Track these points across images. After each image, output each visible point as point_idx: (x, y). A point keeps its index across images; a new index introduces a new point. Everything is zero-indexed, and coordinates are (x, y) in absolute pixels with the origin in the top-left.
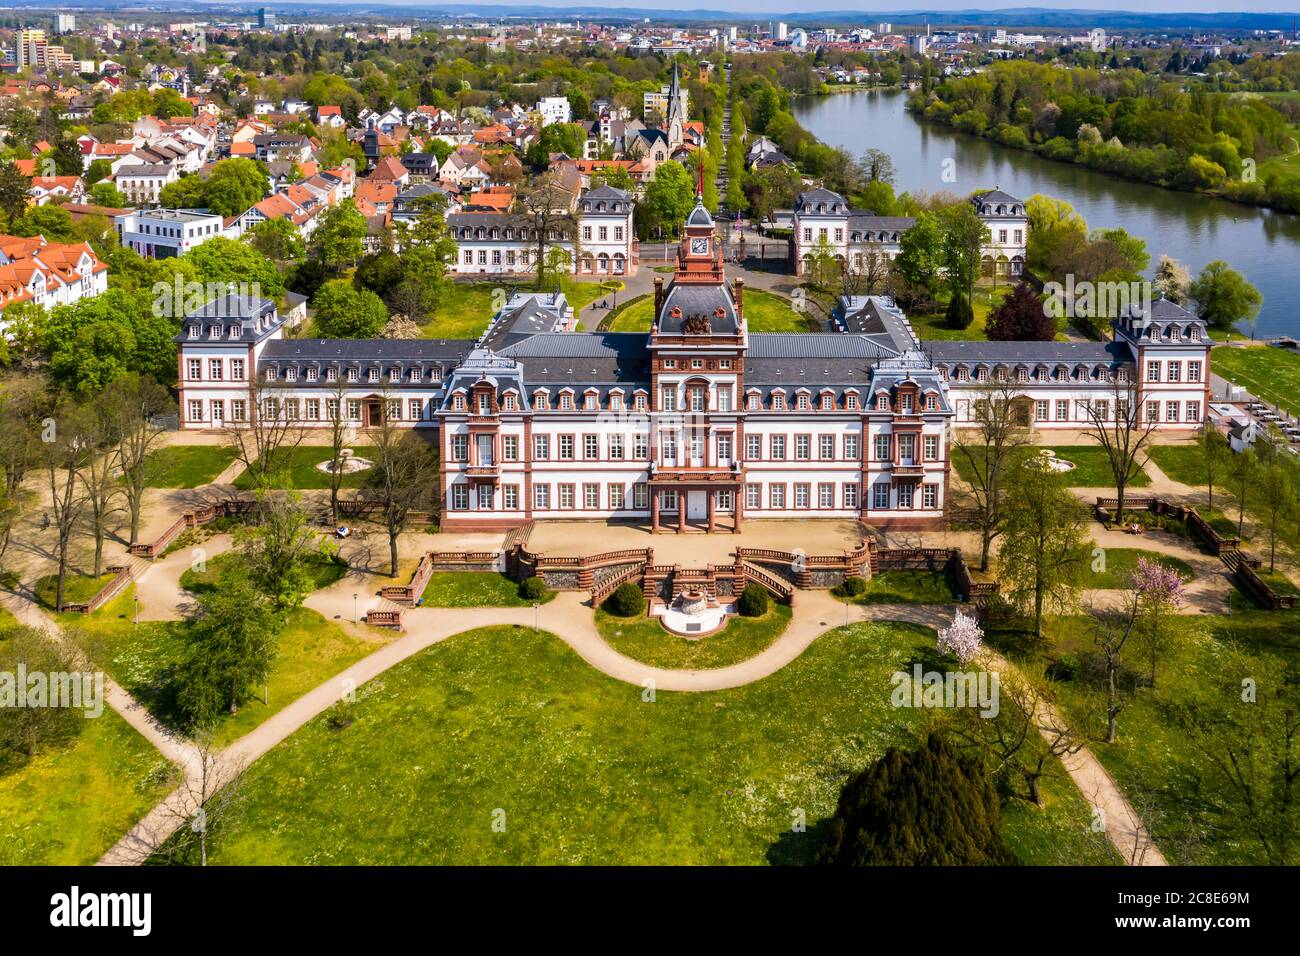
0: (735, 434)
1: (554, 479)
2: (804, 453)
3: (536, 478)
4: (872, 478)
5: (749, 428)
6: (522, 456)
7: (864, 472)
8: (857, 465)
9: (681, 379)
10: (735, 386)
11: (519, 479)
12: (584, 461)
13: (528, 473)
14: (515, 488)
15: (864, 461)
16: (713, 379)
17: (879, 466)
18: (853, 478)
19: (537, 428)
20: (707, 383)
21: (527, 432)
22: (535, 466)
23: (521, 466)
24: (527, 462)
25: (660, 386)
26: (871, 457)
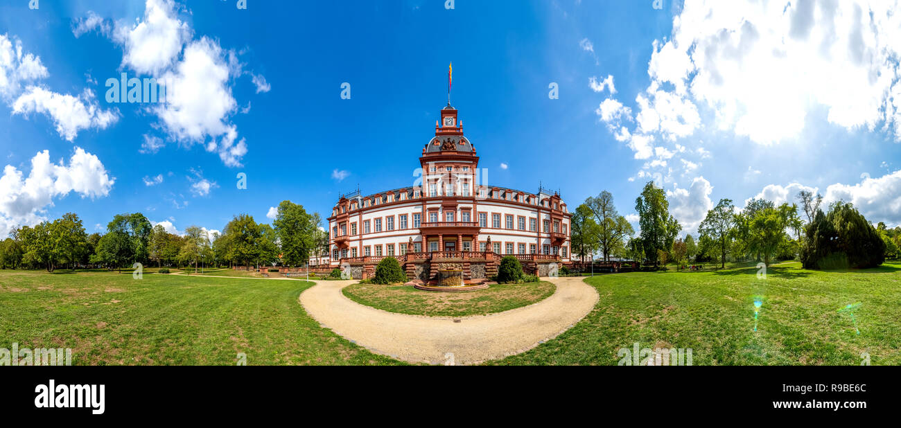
0: (472, 211)
1: (372, 243)
2: (510, 226)
3: (365, 243)
4: (542, 241)
5: (480, 208)
6: (358, 233)
7: (539, 238)
8: (536, 234)
11: (357, 244)
12: (387, 231)
13: (361, 241)
15: (538, 233)
17: (545, 235)
18: (534, 241)
19: (365, 217)
21: (361, 219)
22: (364, 237)
23: (358, 237)
24: (360, 235)
26: (542, 230)
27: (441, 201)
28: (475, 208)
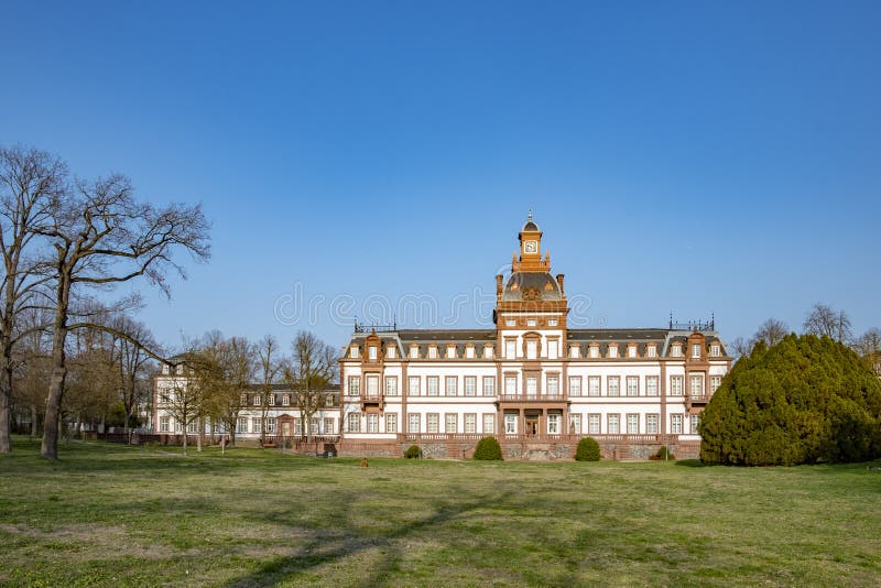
0: (561, 376)
1: (424, 410)
2: (615, 391)
3: (411, 409)
4: (670, 409)
5: (571, 371)
6: (400, 392)
7: (663, 404)
8: (658, 400)
9: (520, 333)
10: (561, 339)
11: (398, 409)
12: (446, 396)
13: (405, 403)
14: (395, 415)
15: (663, 396)
16: (544, 333)
17: (675, 400)
18: (657, 409)
19: (411, 372)
20: (539, 335)
21: (404, 373)
22: (409, 400)
23: (400, 399)
24: (405, 396)
25: (503, 339)
26: (668, 393)
27: (521, 364)
28: (565, 372)
